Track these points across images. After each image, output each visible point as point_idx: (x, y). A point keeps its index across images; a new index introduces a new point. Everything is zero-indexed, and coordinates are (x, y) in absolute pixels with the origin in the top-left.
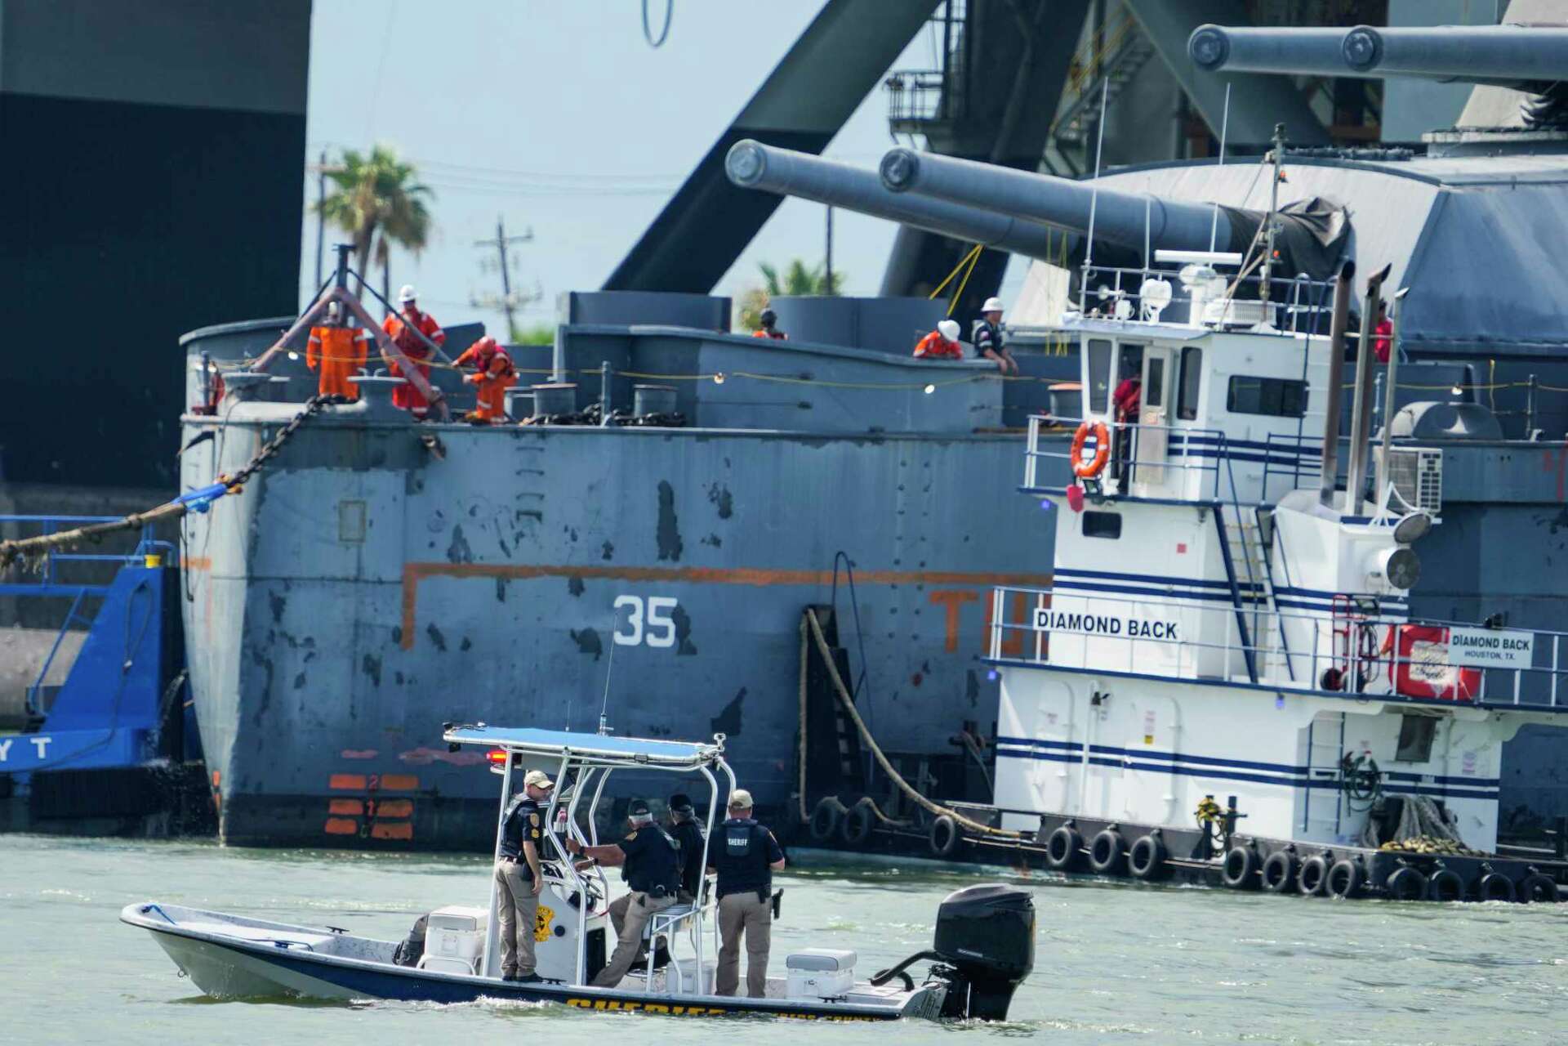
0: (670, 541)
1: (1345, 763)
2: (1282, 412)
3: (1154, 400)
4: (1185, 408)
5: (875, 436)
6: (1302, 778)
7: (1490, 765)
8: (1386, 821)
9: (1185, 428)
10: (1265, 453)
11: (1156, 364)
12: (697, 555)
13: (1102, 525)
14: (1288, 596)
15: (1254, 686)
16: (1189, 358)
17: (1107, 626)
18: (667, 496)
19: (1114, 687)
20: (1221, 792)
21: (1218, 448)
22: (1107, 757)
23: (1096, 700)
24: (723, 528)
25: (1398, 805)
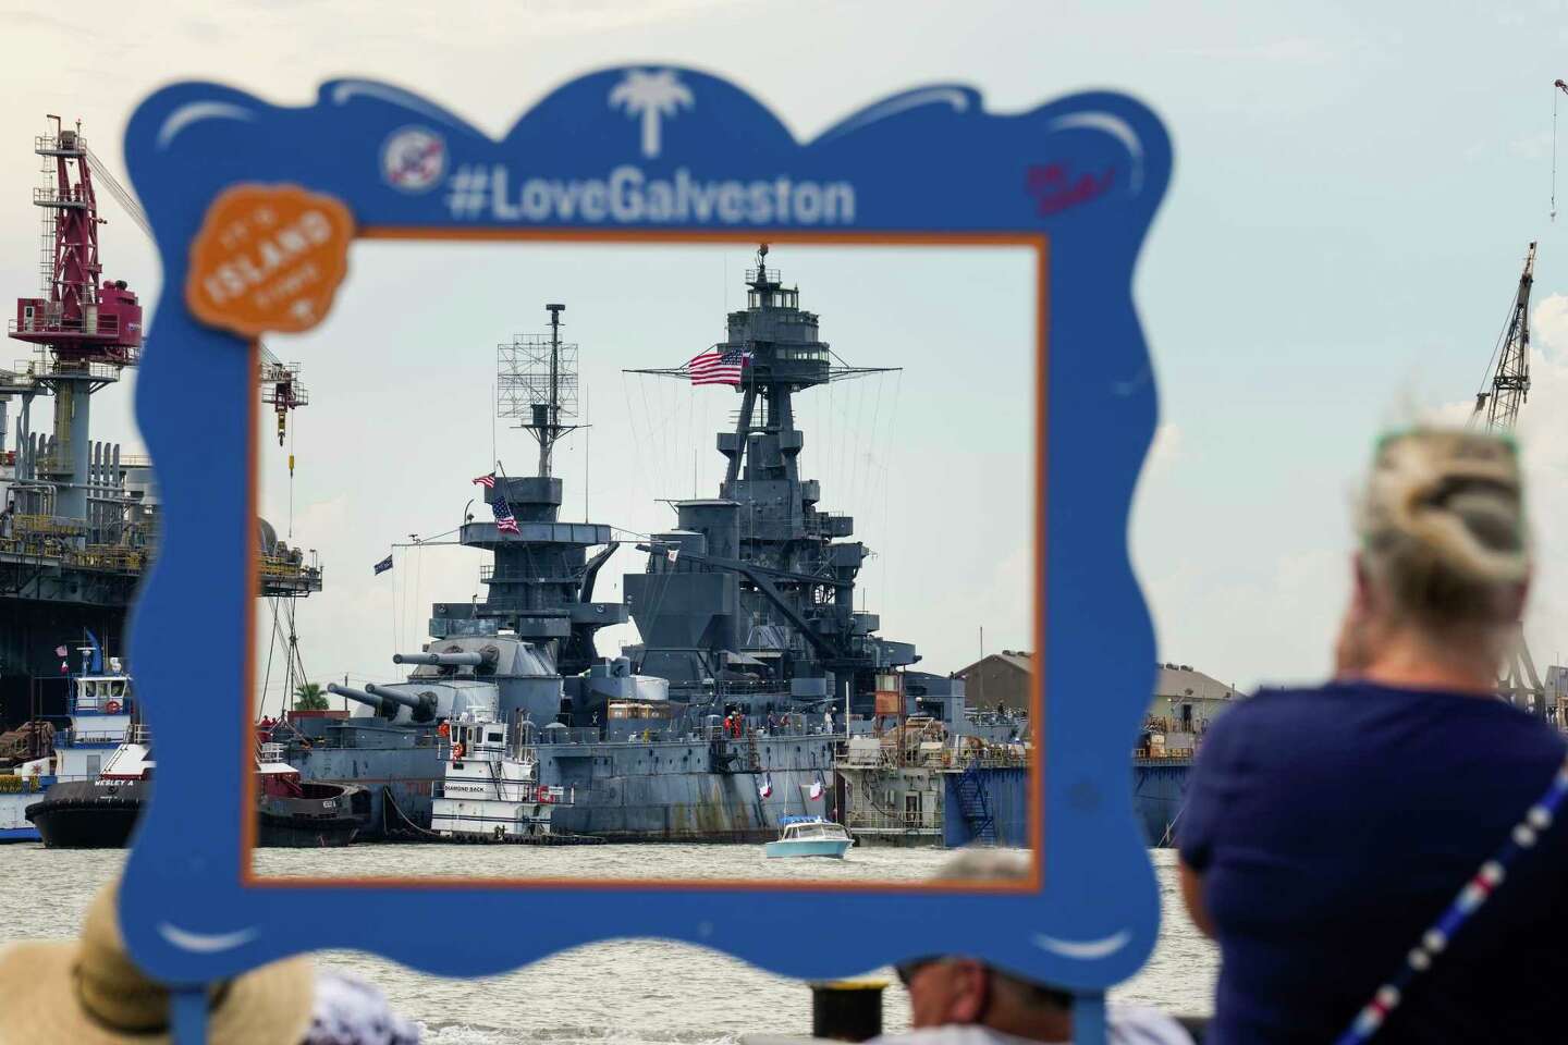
0: (356, 773)
1: (523, 817)
2: (496, 740)
3: (470, 738)
4: (479, 740)
5: (395, 749)
6: (515, 821)
7: (549, 817)
8: (532, 829)
9: (478, 745)
10: (499, 750)
11: (470, 731)
12: (362, 776)
13: (458, 766)
14: (507, 781)
15: (500, 801)
16: (479, 730)
17: (465, 789)
18: (355, 764)
19: (465, 803)
20: (501, 825)
21: (489, 749)
22: (462, 818)
23: (460, 805)
24: (367, 771)
25: (534, 826)
